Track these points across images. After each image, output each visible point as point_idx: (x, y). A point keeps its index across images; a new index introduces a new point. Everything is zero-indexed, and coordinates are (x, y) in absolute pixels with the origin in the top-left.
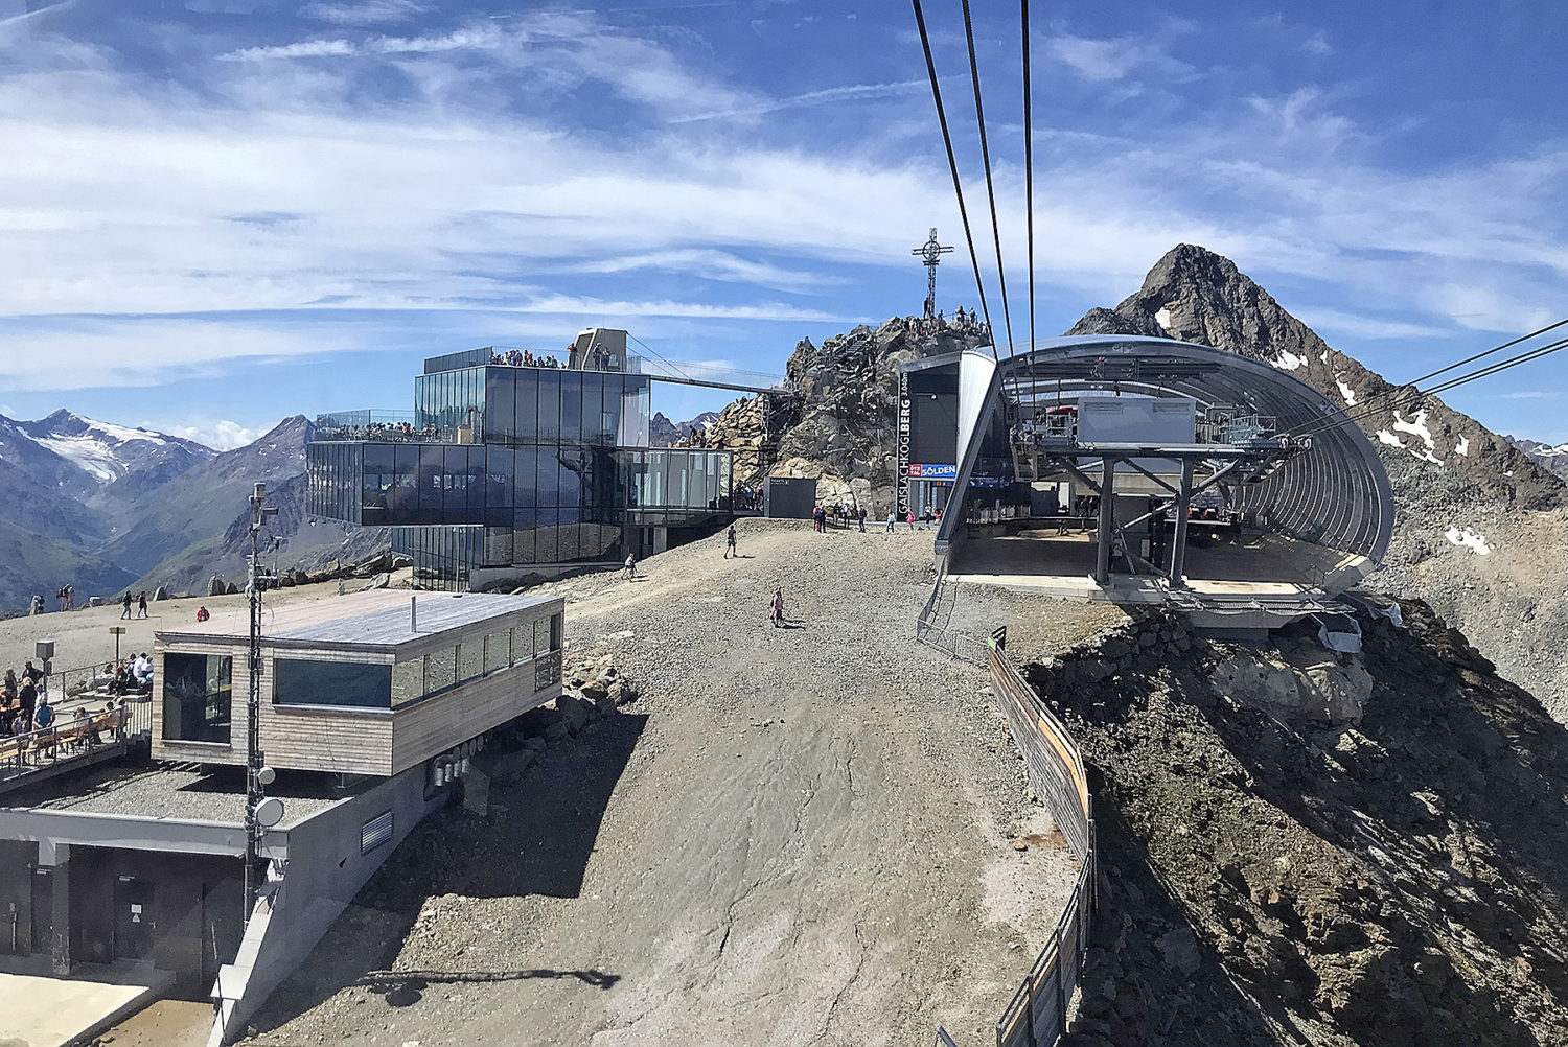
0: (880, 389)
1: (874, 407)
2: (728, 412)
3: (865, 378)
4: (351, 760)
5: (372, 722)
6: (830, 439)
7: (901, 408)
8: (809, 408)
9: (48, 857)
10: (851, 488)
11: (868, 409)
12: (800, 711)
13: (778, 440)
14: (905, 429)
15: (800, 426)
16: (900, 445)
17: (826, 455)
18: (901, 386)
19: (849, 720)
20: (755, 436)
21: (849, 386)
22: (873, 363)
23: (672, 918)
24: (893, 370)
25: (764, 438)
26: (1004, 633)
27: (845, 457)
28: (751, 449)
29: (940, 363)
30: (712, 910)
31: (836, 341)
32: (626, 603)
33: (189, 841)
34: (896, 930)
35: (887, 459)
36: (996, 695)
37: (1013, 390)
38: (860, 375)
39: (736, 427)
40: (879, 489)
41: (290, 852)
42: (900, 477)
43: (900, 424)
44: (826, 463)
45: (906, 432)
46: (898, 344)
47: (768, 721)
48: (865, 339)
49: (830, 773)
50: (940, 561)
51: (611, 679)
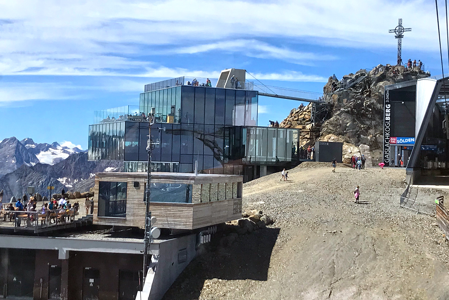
0: (373, 101)
1: (370, 110)
2: (293, 113)
3: (365, 95)
4: (176, 223)
5: (185, 208)
6: (348, 125)
7: (386, 108)
8: (336, 110)
9: (63, 256)
10: (359, 149)
11: (368, 111)
12: (348, 229)
13: (320, 126)
14: (388, 119)
15: (332, 119)
16: (385, 127)
17: (346, 133)
18: (386, 97)
19: (372, 232)
20: (308, 124)
21: (357, 99)
22: (369, 88)
23: (308, 287)
24: (380, 91)
25: (313, 125)
26: (443, 199)
27: (355, 135)
28: (306, 130)
29: (406, 85)
30: (323, 285)
31: (349, 77)
32: (257, 192)
33: (119, 249)
34: (401, 292)
35: (377, 136)
36: (440, 225)
37: (443, 102)
38: (362, 93)
39: (297, 120)
40: (374, 151)
41: (160, 252)
42: (385, 144)
43: (385, 117)
44: (346, 137)
45: (388, 121)
46: (382, 78)
47: (335, 231)
48: (364, 75)
49: (365, 248)
50: (408, 179)
51: (261, 215)
